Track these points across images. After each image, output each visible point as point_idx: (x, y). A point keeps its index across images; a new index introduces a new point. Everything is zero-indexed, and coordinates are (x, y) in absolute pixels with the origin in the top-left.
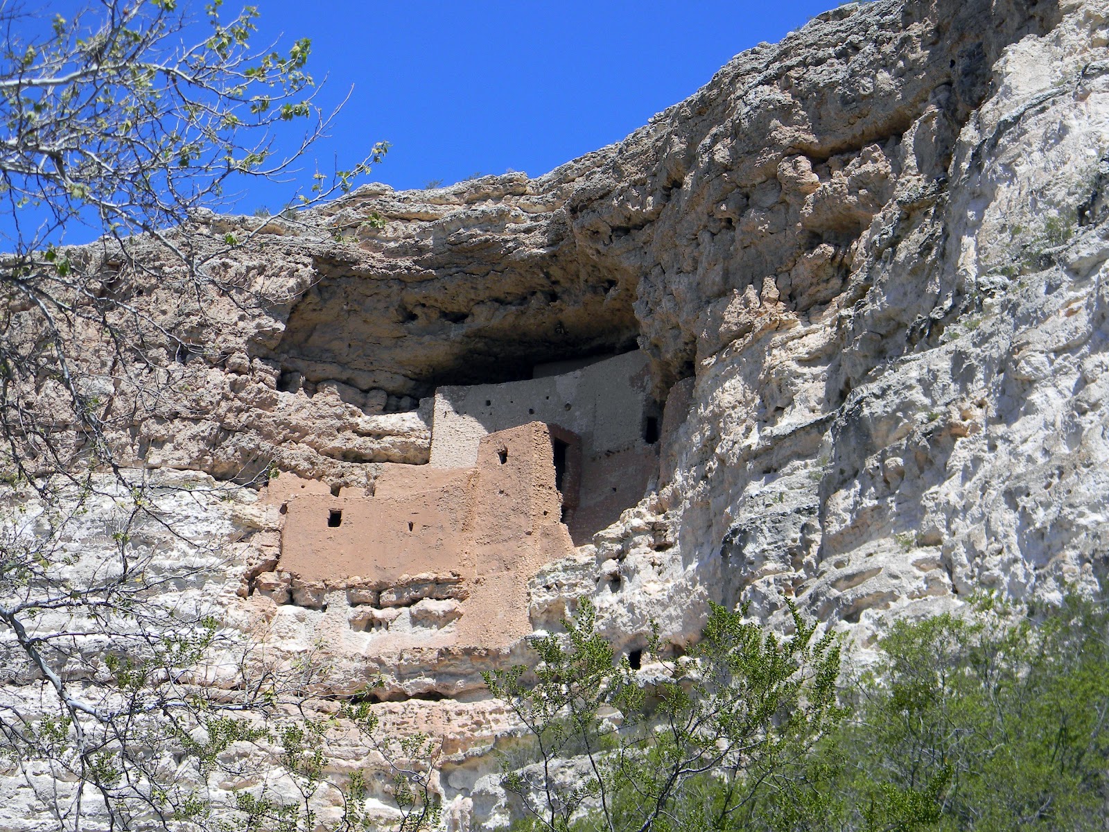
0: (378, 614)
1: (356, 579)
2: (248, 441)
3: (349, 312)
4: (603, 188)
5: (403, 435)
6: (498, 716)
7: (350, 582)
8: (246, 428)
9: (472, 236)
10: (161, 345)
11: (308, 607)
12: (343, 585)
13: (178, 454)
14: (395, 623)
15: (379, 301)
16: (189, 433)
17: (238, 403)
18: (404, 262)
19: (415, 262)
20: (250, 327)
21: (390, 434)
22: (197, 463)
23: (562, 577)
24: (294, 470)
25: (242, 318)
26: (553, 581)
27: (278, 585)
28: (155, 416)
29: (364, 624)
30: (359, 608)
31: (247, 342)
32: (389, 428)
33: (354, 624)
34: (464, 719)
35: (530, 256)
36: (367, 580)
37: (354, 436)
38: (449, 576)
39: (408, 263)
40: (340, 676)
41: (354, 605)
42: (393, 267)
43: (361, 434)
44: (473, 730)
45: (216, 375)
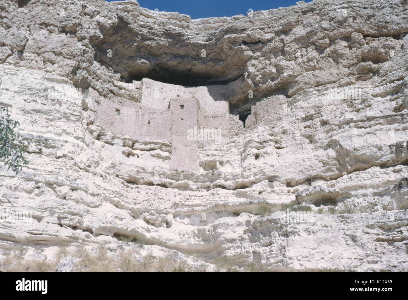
0: (135, 152)
1: (127, 137)
2: (84, 73)
3: (119, 41)
4: (244, 27)
5: (128, 91)
6: (195, 198)
7: (125, 137)
8: (84, 69)
9: (175, 29)
10: (56, 26)
11: (106, 143)
12: (122, 138)
13: (60, 69)
14: (143, 156)
15: (131, 41)
16: (65, 63)
17: (83, 58)
18: (145, 31)
19: (149, 32)
20: (92, 32)
21: (125, 89)
22: (67, 75)
23: (215, 153)
24: (97, 90)
25: (89, 28)
26: (210, 153)
27: (95, 131)
28: (53, 52)
29: (127, 154)
30: (127, 148)
31: (89, 37)
32: (124, 87)
33: (123, 153)
34: (181, 197)
35: (197, 43)
36: (132, 138)
37: (113, 85)
38: (169, 143)
39: (146, 31)
40: (124, 171)
41: (124, 146)
42: (141, 31)
43: (115, 86)
44: (185, 201)
45: (79, 44)
